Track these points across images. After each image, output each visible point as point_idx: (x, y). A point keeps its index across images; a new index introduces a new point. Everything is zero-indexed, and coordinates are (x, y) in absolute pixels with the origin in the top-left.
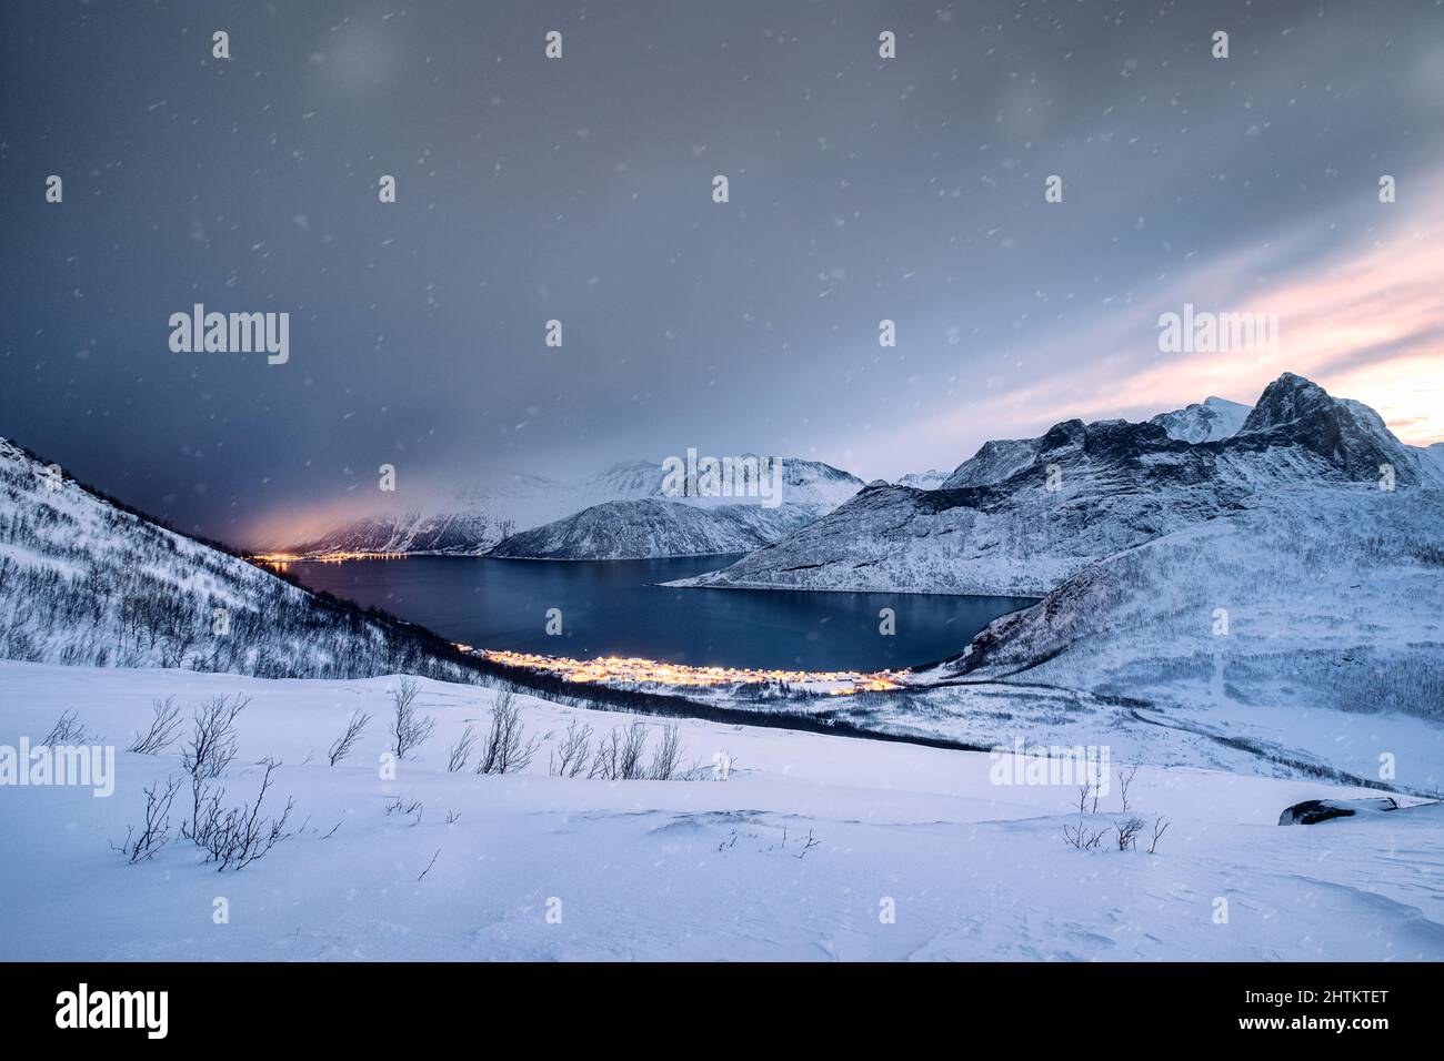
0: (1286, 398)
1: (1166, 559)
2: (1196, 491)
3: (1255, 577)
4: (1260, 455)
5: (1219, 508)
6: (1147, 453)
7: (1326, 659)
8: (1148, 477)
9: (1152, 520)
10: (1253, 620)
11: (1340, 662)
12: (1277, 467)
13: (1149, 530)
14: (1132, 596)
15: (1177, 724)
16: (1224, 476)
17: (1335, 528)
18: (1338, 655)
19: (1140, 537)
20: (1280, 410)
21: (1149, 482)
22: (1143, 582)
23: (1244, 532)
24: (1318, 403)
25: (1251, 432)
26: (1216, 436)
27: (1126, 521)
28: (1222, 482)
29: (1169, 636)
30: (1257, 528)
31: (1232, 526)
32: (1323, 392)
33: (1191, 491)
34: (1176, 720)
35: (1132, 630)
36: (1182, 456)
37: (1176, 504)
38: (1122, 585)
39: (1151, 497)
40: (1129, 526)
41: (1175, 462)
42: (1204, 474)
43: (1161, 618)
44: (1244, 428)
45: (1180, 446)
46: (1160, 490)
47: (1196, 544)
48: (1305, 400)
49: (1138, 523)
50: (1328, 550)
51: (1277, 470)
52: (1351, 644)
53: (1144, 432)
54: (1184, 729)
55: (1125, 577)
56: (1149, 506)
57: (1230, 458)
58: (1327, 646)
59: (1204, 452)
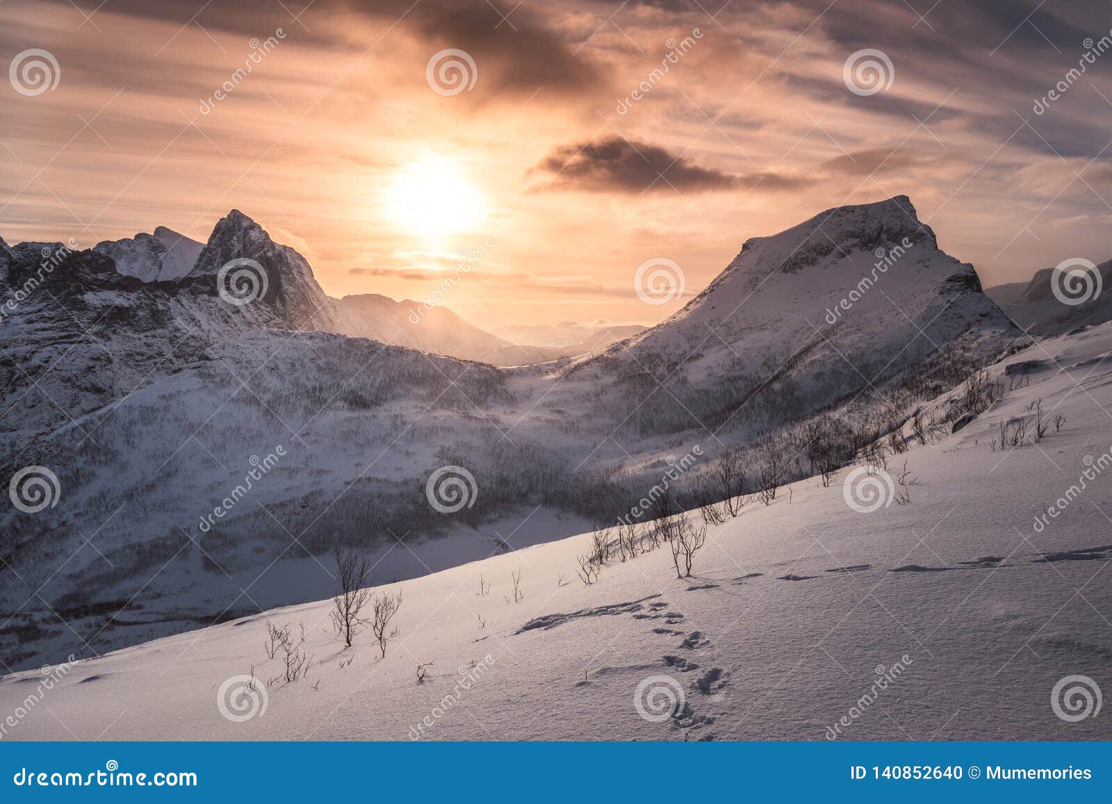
0: (235, 238)
1: (132, 423)
2: (150, 340)
3: (223, 434)
4: (213, 299)
5: (174, 360)
6: (92, 290)
7: (287, 510)
8: (94, 321)
9: (102, 378)
10: (224, 482)
11: (299, 509)
12: (229, 314)
13: (98, 390)
14: (94, 474)
15: (160, 617)
16: (179, 322)
17: (287, 378)
18: (297, 503)
19: (89, 400)
20: (230, 251)
21: (96, 328)
22: (106, 454)
23: (211, 386)
24: (263, 247)
25: (204, 273)
26: (167, 275)
27: (69, 380)
28: (177, 330)
29: (141, 515)
30: (222, 380)
31: (196, 379)
32: (267, 235)
33: (145, 340)
34: (157, 613)
35: (96, 517)
36: (133, 296)
37: (128, 355)
38: (80, 462)
39: (101, 347)
40: (73, 385)
41: (126, 304)
42: (159, 319)
43: (130, 496)
44: (197, 267)
45: (128, 284)
46: (109, 339)
47: (163, 403)
48: (252, 243)
49: (85, 381)
50: (283, 400)
51: (229, 317)
52: (306, 490)
53: (89, 263)
54: (168, 619)
55: (83, 450)
56: (98, 359)
57: (185, 302)
58: (288, 498)
59: (158, 293)
